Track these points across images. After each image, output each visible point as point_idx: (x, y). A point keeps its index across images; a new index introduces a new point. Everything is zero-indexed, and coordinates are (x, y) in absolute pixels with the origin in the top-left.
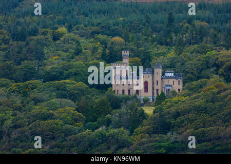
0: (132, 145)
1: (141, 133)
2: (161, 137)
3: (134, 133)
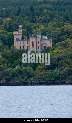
0: (36, 76)
1: (40, 69)
2: (51, 71)
3: (36, 69)
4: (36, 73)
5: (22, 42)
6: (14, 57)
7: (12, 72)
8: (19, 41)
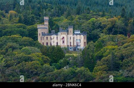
1: (100, 70)
2: (115, 73)
3: (94, 71)
4: (96, 76)
5: (49, 37)
6: (56, 55)
7: (64, 74)
8: (46, 37)
